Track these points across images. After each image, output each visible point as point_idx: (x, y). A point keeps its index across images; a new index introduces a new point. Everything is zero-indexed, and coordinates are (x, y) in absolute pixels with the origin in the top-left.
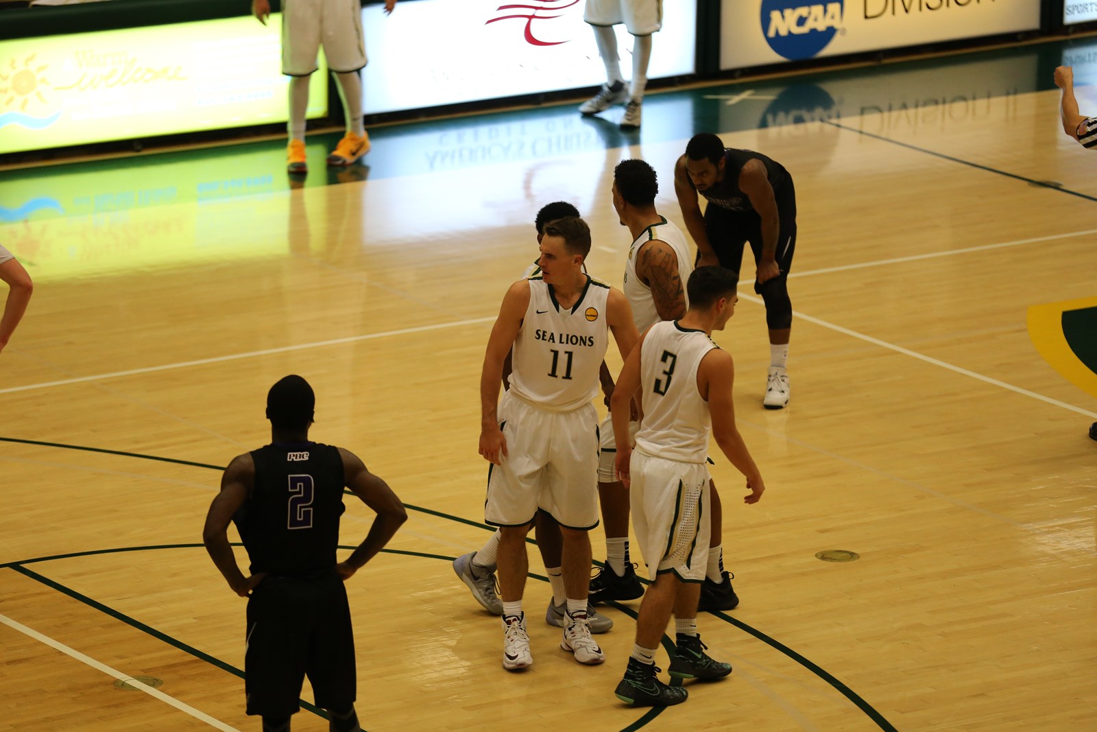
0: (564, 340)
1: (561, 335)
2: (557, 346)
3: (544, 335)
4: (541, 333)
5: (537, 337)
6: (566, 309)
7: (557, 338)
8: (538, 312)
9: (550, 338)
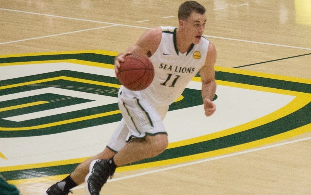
0: (178, 69)
1: (177, 67)
2: (172, 72)
3: (165, 67)
4: (164, 66)
5: (161, 67)
6: (183, 53)
7: (173, 68)
8: (164, 54)
9: (169, 68)
